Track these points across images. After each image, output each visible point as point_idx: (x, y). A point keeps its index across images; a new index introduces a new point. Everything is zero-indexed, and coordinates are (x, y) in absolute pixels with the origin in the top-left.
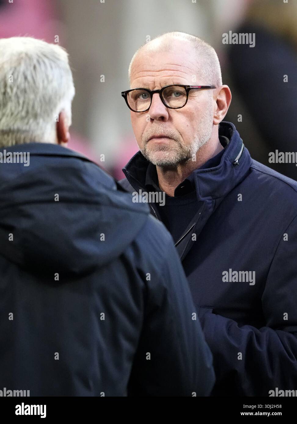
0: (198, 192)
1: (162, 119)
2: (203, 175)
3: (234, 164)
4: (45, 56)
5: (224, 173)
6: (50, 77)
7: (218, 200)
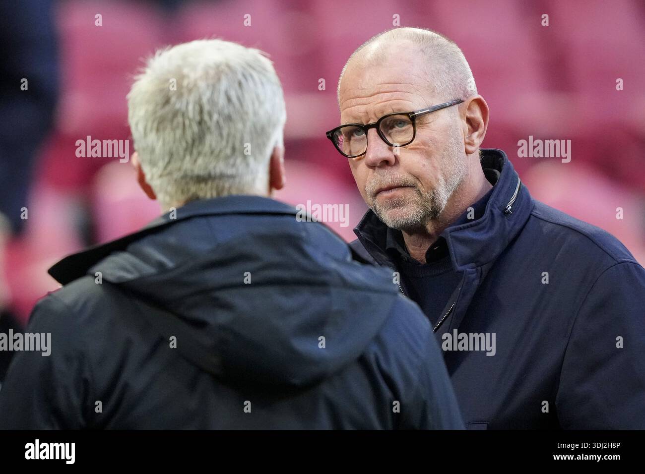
0: (454, 259)
1: (386, 163)
2: (460, 234)
3: (505, 213)
4: (250, 66)
5: (491, 228)
6: (262, 97)
7: (485, 268)
